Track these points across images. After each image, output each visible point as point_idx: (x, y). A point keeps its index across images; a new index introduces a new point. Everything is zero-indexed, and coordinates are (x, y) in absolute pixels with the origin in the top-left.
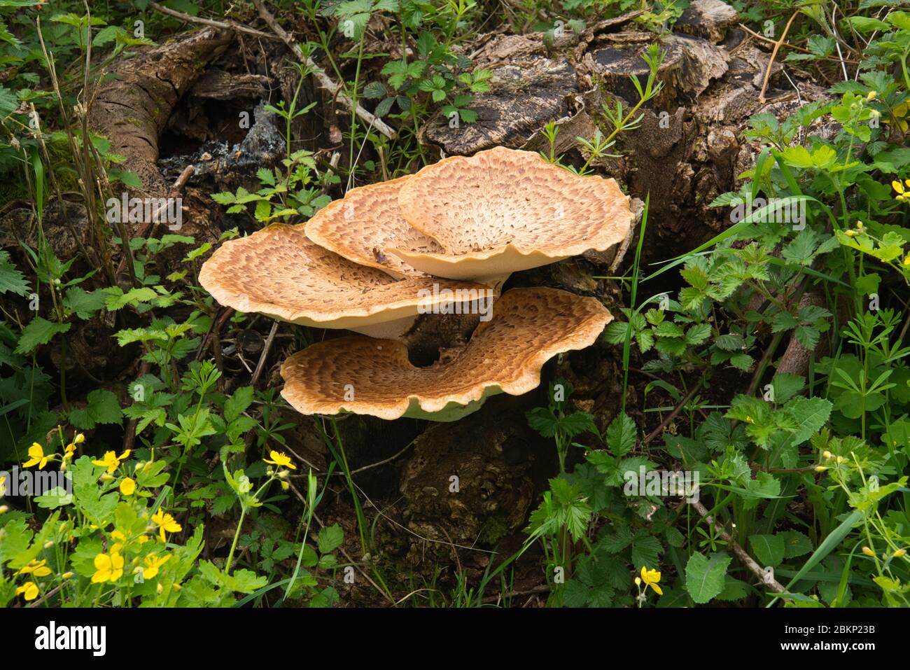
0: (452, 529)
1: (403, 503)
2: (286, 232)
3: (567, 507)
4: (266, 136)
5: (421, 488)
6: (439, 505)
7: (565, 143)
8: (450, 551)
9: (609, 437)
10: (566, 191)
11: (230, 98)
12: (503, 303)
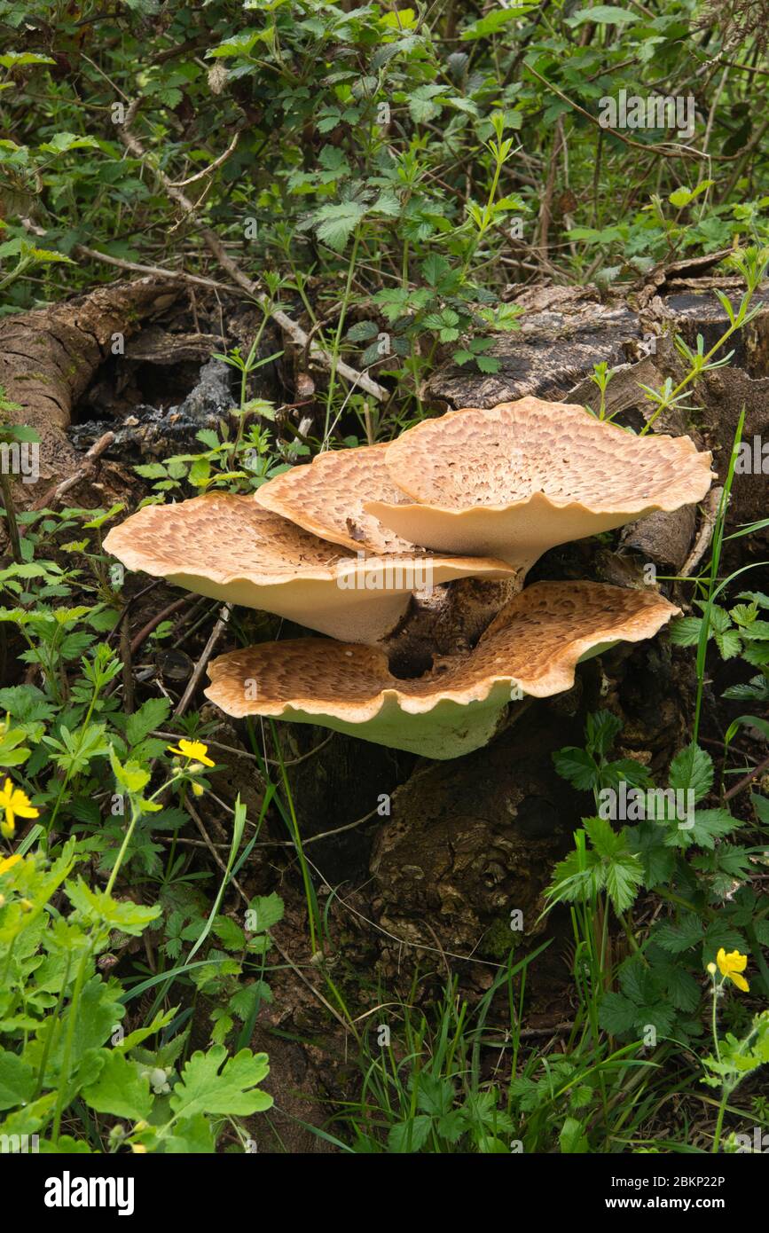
0: (442, 930)
1: (373, 889)
2: (230, 502)
3: (607, 864)
4: (214, 396)
5: (400, 866)
6: (425, 893)
7: (621, 400)
8: (438, 963)
9: (673, 776)
10: (620, 453)
11: (171, 362)
12: (526, 597)
